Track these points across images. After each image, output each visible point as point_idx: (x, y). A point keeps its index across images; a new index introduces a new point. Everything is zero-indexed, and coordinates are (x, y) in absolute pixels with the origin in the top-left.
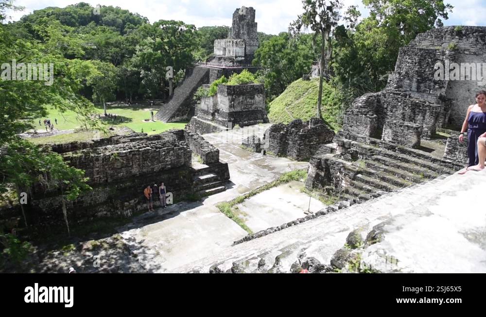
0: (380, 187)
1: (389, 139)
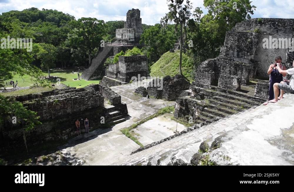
0: (218, 115)
1: (222, 86)
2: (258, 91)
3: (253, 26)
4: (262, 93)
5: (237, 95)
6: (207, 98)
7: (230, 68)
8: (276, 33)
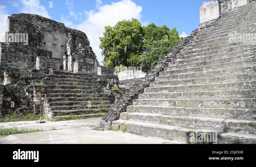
0: (66, 92)
1: (44, 68)
2: (79, 69)
3: (35, 20)
4: (83, 69)
5: (64, 74)
6: (34, 82)
7: (32, 54)
8: (54, 31)
